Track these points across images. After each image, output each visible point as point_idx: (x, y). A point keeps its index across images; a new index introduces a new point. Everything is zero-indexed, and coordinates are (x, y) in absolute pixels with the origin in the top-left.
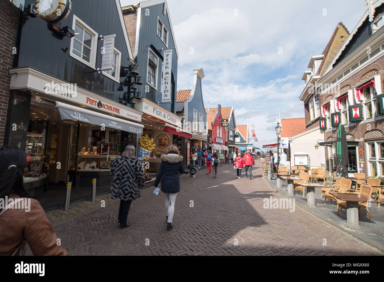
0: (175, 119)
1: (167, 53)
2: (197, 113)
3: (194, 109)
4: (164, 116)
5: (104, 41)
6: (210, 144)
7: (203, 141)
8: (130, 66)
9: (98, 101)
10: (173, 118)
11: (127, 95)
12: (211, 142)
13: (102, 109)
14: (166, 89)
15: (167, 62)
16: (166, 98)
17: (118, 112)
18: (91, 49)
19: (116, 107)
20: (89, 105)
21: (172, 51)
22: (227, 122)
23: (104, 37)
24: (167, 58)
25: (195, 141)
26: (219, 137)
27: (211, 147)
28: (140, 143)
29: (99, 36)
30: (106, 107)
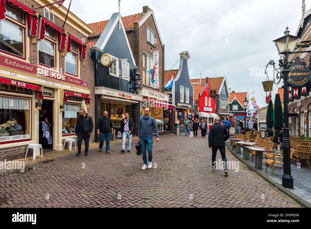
0: (164, 96)
1: (156, 54)
2: (183, 88)
3: (180, 86)
4: (156, 95)
5: (122, 62)
6: (198, 112)
7: (190, 110)
8: (134, 69)
9: (122, 94)
10: (162, 95)
11: (133, 86)
12: (199, 111)
13: (124, 97)
14: (156, 79)
15: (155, 60)
16: (156, 85)
17: (131, 97)
18: (116, 67)
19: (130, 95)
20: (119, 96)
21: (159, 52)
22: (215, 93)
23: (121, 59)
24: (155, 57)
25: (183, 110)
26: (208, 106)
27: (198, 115)
28: (142, 113)
29: (119, 59)
30: (126, 96)
